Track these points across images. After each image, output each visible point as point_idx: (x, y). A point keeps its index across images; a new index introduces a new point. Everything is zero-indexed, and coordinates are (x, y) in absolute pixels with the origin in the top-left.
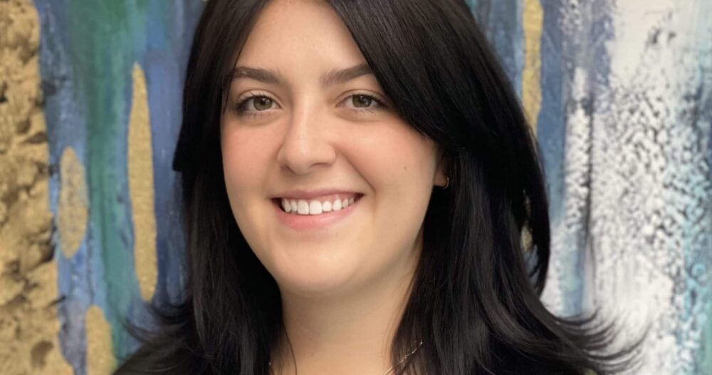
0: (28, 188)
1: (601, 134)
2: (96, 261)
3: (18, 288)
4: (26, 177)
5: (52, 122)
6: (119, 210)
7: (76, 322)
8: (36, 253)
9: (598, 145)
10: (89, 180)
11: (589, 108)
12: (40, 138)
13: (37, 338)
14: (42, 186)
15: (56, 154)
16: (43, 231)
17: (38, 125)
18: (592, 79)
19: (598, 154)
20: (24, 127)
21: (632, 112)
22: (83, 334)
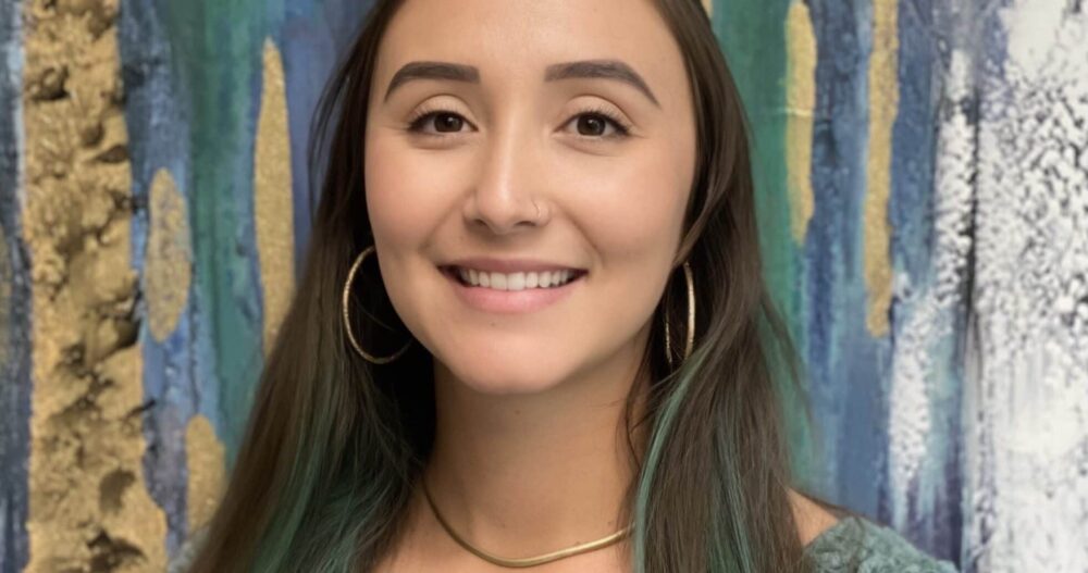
0: (98, 232)
1: (991, 153)
2: (203, 345)
3: (81, 387)
4: (95, 214)
5: (137, 131)
6: (240, 267)
7: (171, 442)
8: (108, 334)
9: (987, 170)
10: (193, 220)
11: (974, 113)
12: (116, 155)
13: (111, 465)
14: (120, 229)
15: (142, 178)
16: (122, 299)
17: (116, 133)
18: (978, 67)
19: (987, 184)
20: (94, 137)
21: (1041, 119)
22: (182, 459)
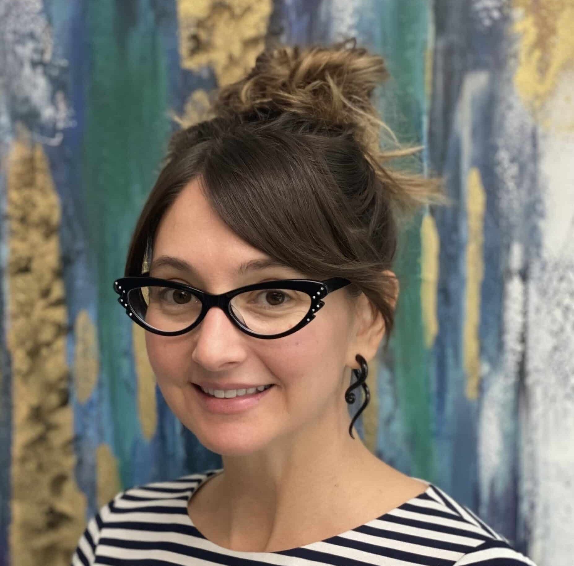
0: (48, 344)
1: (534, 298)
2: (105, 407)
3: (38, 430)
4: (47, 334)
5: (69, 289)
6: (125, 363)
7: (89, 458)
8: (54, 399)
9: (532, 308)
10: (100, 337)
11: (524, 276)
12: (58, 303)
13: (55, 471)
14: (60, 343)
15: (72, 316)
16: (61, 379)
17: (58, 291)
18: (527, 253)
19: (532, 316)
20: (46, 293)
21: (561, 279)
22: (94, 468)
